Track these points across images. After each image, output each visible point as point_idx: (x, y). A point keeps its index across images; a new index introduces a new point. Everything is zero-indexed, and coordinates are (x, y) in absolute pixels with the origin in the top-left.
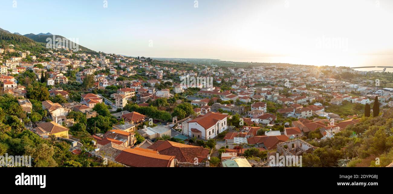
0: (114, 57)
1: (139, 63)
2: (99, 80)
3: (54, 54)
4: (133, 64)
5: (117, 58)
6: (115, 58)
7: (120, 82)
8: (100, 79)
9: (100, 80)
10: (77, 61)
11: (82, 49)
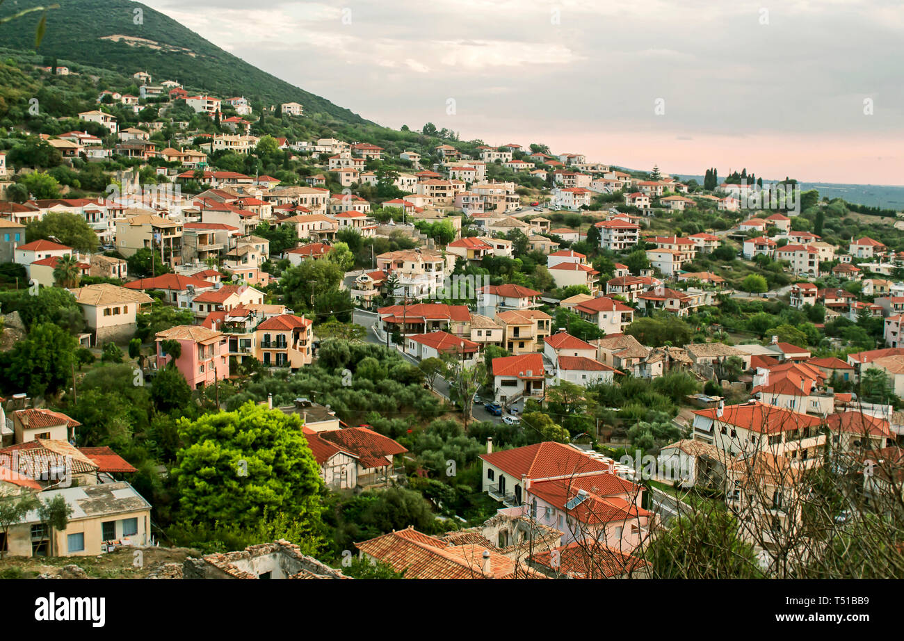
0: (539, 166)
1: (727, 221)
2: (510, 334)
3: (124, 137)
4: (685, 225)
5: (559, 177)
6: (550, 179)
7: (674, 352)
8: (516, 330)
9: (522, 334)
10: (309, 197)
11: (306, 109)
